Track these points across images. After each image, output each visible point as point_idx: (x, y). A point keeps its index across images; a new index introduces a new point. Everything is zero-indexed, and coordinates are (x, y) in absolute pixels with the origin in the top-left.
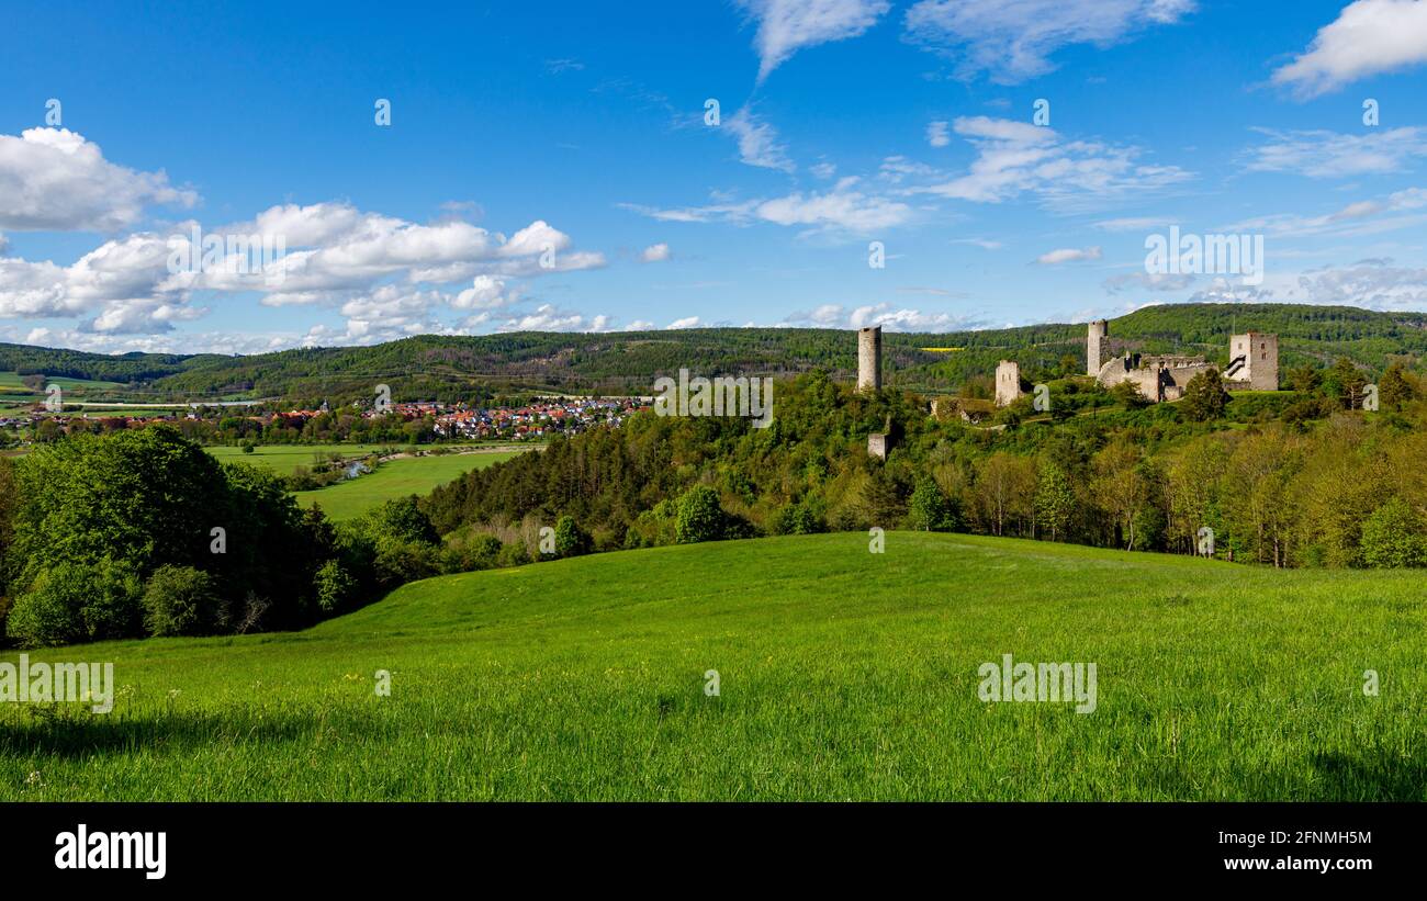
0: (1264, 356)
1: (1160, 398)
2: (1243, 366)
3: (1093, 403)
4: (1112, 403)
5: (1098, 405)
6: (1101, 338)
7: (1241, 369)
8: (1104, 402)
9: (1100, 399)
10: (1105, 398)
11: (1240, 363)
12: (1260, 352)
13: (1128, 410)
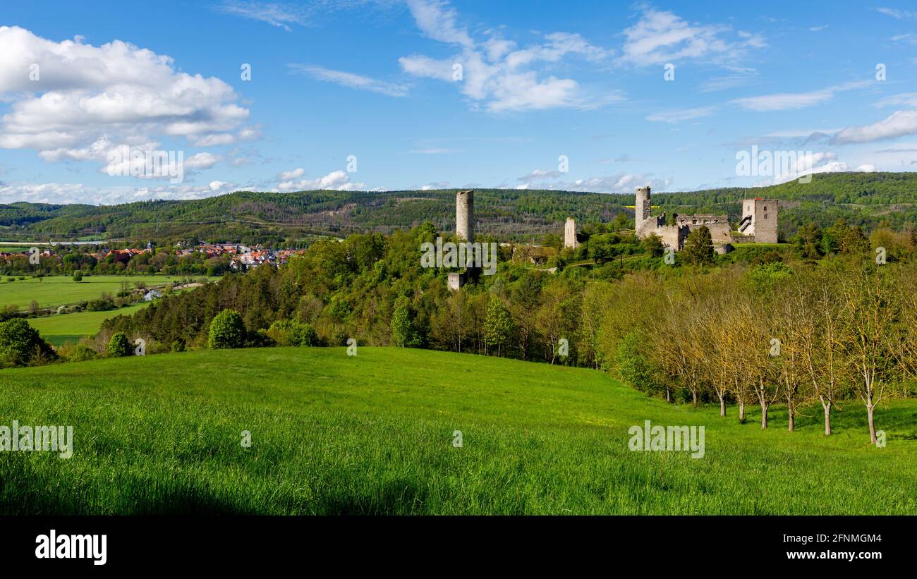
0: (766, 216)
1: (679, 248)
2: (749, 224)
3: (628, 251)
4: (643, 251)
5: (632, 252)
6: (644, 201)
7: (749, 226)
8: (636, 251)
9: (634, 248)
10: (638, 248)
11: (747, 221)
12: (763, 213)
13: (653, 257)
